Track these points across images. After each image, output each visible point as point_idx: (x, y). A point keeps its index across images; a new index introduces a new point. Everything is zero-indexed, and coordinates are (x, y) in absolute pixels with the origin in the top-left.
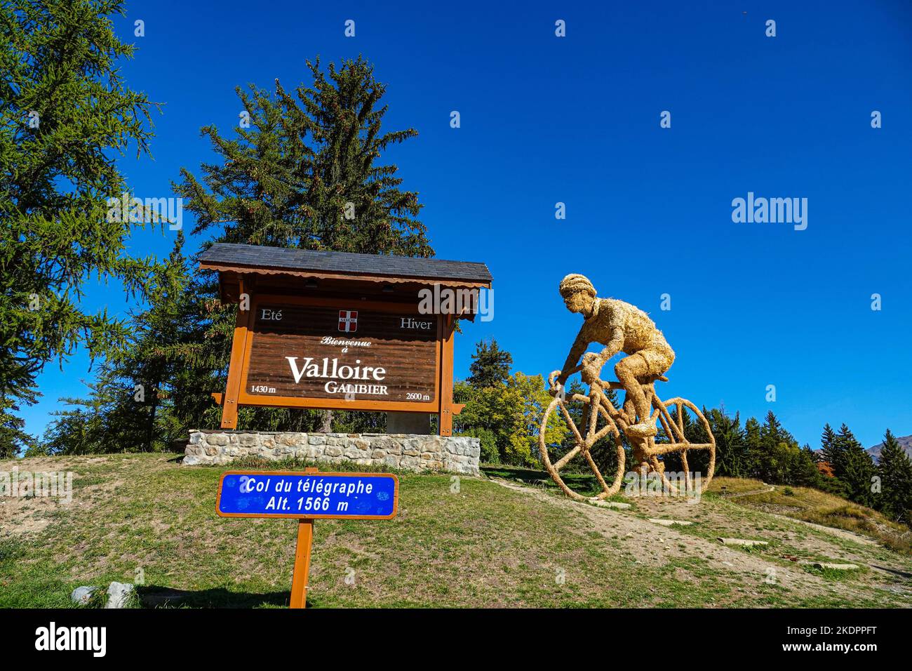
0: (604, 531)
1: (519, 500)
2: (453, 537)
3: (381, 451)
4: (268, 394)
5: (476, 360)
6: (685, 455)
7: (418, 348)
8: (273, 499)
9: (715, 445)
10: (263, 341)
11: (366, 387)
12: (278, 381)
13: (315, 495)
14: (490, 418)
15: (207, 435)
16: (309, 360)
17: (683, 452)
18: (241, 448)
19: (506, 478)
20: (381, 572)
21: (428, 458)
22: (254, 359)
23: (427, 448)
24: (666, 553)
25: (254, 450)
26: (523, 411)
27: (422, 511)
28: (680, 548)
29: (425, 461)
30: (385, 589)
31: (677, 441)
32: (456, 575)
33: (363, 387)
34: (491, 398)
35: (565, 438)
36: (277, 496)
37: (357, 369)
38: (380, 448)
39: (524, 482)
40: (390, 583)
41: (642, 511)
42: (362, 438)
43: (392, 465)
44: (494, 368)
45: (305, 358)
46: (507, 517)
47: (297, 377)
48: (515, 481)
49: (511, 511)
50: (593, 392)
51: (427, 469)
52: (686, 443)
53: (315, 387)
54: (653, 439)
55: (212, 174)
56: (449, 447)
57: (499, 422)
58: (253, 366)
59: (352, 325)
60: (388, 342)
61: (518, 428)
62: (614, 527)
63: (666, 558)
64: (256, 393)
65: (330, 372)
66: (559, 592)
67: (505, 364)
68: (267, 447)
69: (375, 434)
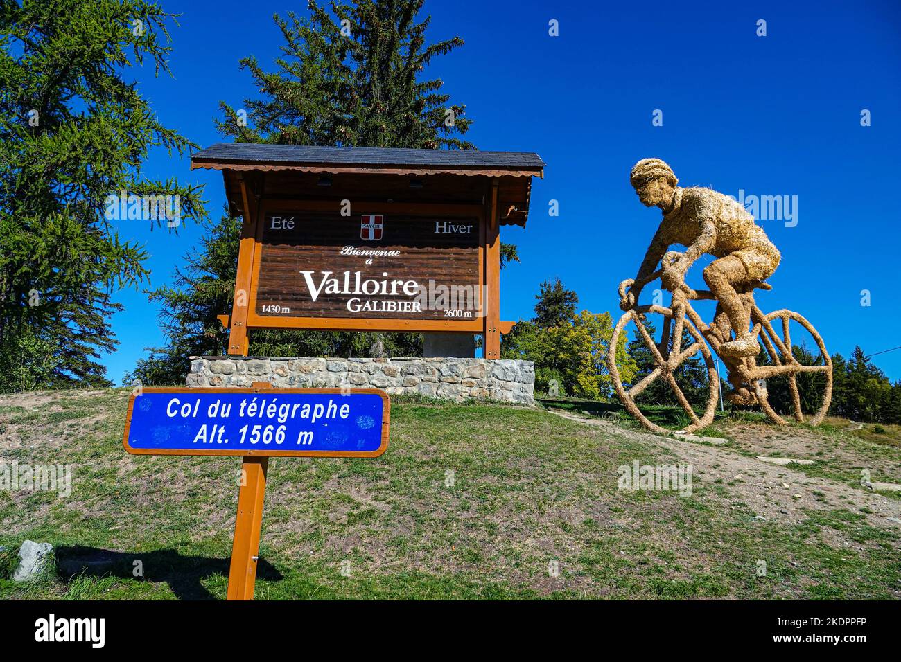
0: (702, 473)
1: (583, 434)
2: (494, 481)
3: (414, 377)
4: (280, 315)
5: (541, 300)
6: (794, 379)
7: (457, 256)
8: (204, 427)
9: (832, 367)
10: (274, 254)
11: (395, 303)
12: (293, 300)
13: (265, 421)
14: (555, 358)
15: (210, 362)
16: (327, 274)
17: (791, 375)
18: (249, 377)
19: (569, 409)
20: (389, 529)
21: (470, 385)
22: (264, 275)
23: (469, 373)
24: (798, 504)
25: (265, 378)
26: (590, 349)
27: (456, 448)
28: (817, 498)
29: (467, 389)
30: (392, 553)
31: (784, 362)
32: (492, 534)
33: (392, 304)
34: (556, 338)
35: (635, 377)
36: (210, 423)
37: (384, 283)
38: (413, 375)
39: (591, 414)
40: (399, 545)
41: (743, 447)
42: (390, 362)
43: (427, 394)
44: (559, 308)
45: (322, 272)
46: (568, 455)
47: (314, 294)
48: (580, 413)
49: (573, 446)
50: (676, 303)
51: (470, 398)
52: (795, 365)
53: (336, 306)
54: (753, 359)
55: (255, 111)
56: (496, 372)
57: (566, 361)
58: (263, 282)
59: (377, 231)
60: (420, 250)
61: (586, 367)
62: (714, 467)
63: (800, 511)
64: (267, 314)
65: (352, 287)
66: (645, 563)
67: (570, 304)
68: (279, 375)
69: (406, 358)
